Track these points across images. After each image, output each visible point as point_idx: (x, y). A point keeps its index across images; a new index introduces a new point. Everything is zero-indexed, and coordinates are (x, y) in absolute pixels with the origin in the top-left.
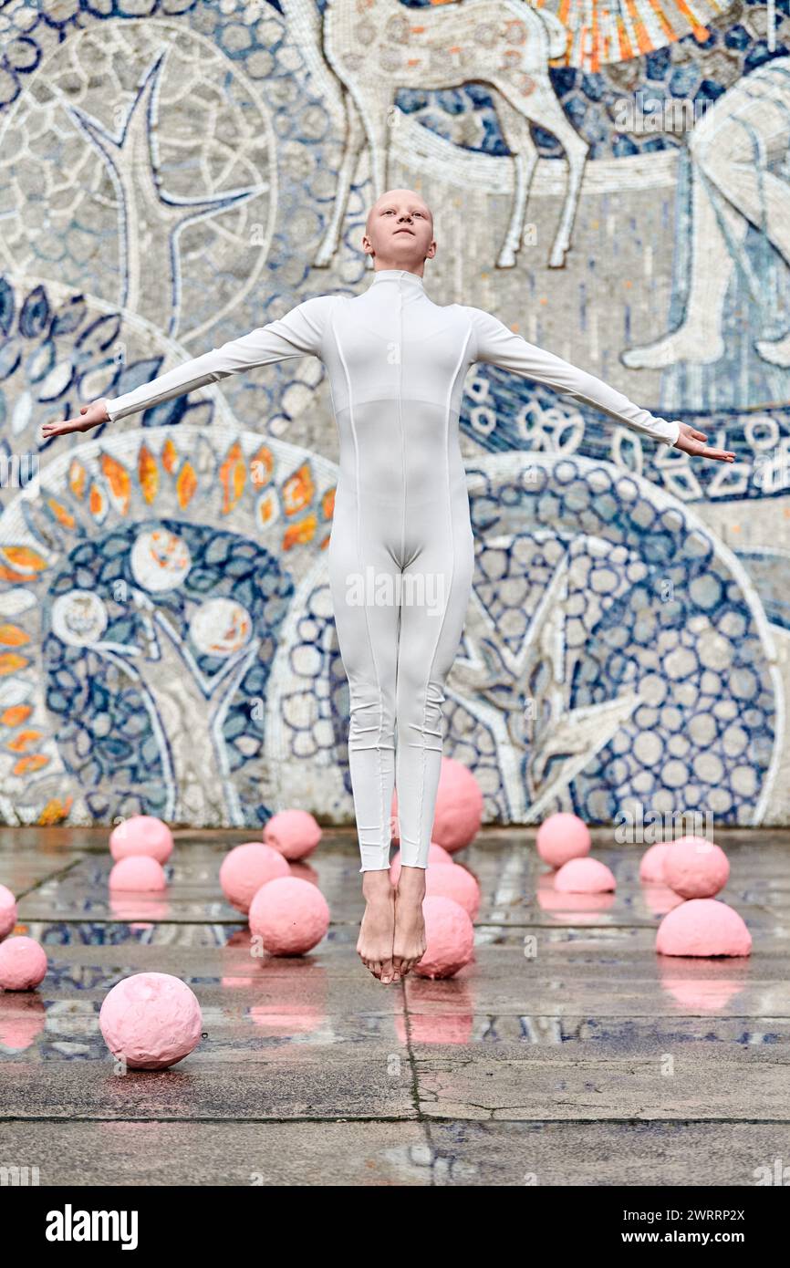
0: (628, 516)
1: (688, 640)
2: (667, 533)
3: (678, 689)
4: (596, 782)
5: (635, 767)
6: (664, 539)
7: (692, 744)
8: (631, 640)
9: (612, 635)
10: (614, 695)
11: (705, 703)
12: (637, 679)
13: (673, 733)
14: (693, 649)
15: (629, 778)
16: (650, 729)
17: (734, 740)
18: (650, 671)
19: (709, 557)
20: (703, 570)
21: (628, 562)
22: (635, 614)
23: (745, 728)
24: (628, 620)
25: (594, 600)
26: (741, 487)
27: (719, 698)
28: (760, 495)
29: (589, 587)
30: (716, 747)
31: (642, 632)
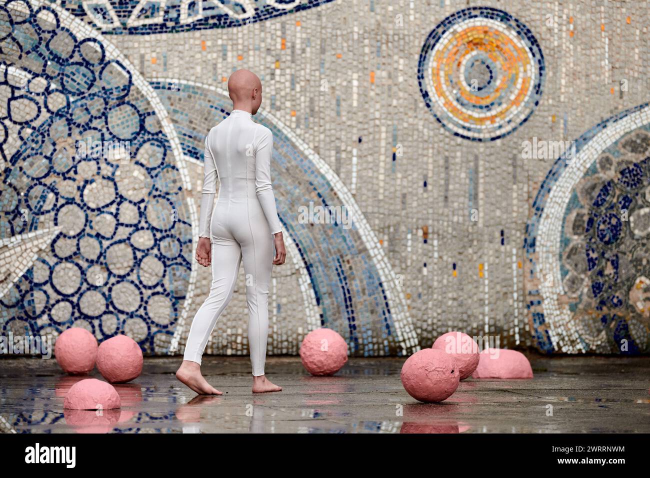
0: (47, 46)
1: (107, 170)
2: (87, 64)
3: (96, 219)
4: (14, 312)
5: (54, 296)
6: (83, 69)
7: (110, 273)
8: (50, 171)
9: (32, 165)
10: (33, 226)
11: (123, 233)
12: (57, 209)
13: (92, 262)
14: (111, 179)
15: (48, 308)
16: (68, 259)
17: (151, 269)
18: (70, 201)
19: (127, 88)
20: (121, 101)
21: (48, 91)
22: (54, 144)
23: (161, 258)
24: (48, 150)
25: (14, 129)
26: (159, 19)
27: (137, 228)
28: (177, 28)
29: (9, 116)
30: (133, 277)
31: (62, 162)
